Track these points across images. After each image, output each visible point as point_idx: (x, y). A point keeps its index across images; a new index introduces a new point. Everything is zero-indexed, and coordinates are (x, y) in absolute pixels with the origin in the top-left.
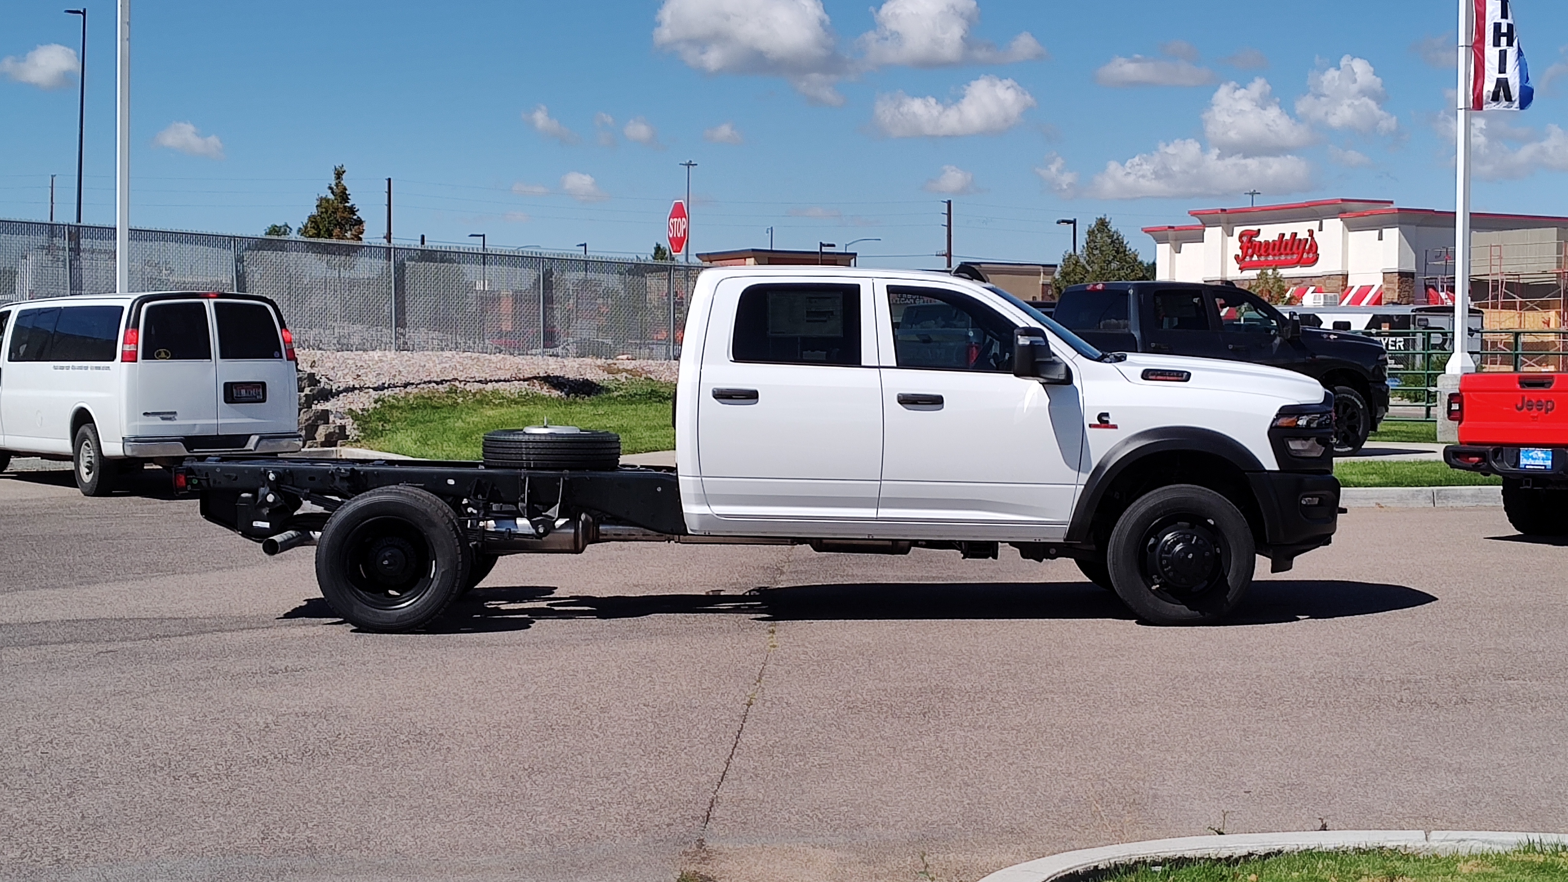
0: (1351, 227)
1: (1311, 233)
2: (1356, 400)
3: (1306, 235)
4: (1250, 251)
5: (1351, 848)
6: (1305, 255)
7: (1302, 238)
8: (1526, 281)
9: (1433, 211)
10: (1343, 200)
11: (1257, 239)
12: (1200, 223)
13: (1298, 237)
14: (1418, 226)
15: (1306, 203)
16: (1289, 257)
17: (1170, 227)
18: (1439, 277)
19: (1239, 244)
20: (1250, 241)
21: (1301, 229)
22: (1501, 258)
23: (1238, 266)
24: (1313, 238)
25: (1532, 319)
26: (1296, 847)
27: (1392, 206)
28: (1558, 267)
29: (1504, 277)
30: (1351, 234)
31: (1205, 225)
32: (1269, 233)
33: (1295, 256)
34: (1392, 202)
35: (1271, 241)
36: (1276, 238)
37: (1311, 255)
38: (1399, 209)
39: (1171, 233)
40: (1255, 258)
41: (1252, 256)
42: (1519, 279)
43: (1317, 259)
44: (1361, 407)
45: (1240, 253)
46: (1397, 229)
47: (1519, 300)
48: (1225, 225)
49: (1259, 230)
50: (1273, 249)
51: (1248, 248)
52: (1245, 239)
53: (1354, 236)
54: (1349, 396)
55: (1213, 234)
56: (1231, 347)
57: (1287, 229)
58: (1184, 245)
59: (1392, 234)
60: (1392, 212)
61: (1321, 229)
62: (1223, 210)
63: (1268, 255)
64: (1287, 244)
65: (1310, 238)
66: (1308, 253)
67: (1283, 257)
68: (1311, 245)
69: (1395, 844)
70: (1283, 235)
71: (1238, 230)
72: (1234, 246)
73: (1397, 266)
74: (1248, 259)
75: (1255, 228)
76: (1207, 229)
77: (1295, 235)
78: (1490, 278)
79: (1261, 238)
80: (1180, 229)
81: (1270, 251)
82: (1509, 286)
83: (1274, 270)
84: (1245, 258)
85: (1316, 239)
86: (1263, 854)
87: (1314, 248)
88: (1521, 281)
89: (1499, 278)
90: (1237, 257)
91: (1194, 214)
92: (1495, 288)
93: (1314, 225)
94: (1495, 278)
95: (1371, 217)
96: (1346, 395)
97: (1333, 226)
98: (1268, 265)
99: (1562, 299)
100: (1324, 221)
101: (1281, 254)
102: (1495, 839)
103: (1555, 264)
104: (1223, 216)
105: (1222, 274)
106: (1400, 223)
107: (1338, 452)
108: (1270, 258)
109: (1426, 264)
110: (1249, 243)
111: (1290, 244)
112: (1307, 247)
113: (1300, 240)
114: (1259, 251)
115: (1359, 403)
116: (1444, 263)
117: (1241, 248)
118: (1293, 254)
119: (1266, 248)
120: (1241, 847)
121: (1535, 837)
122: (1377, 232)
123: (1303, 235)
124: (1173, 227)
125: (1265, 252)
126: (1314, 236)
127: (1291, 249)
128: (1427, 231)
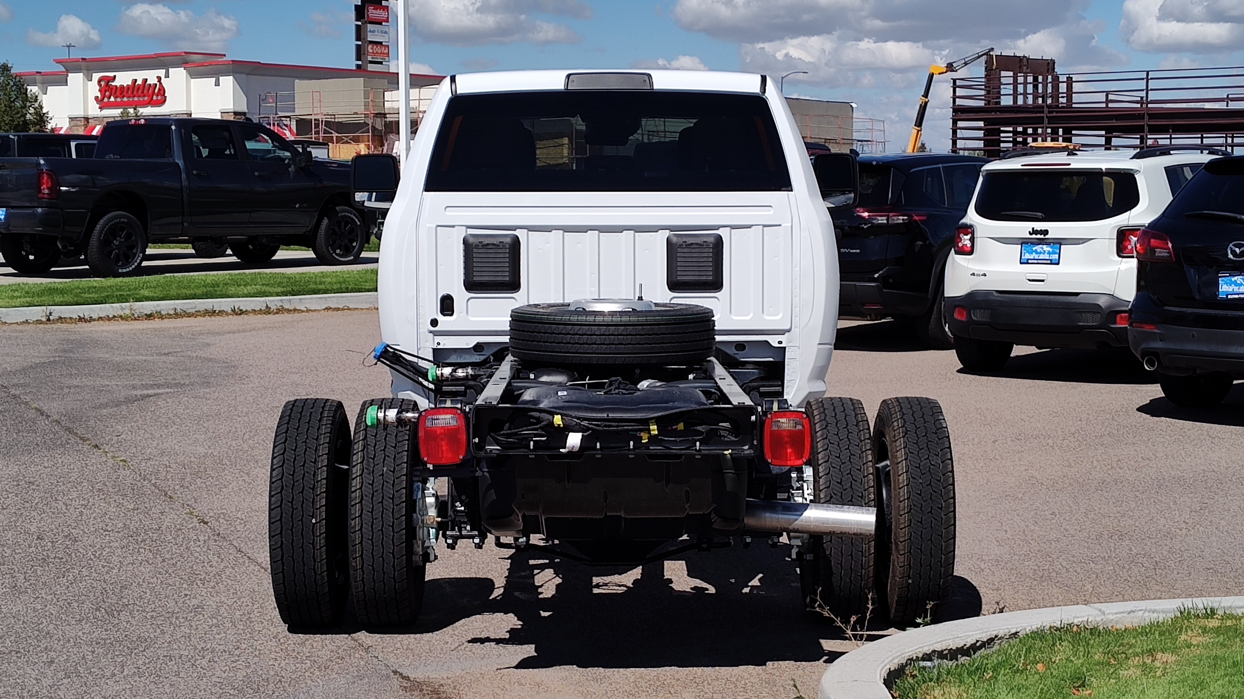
0: (193, 75)
1: (159, 79)
2: (354, 218)
3: (156, 81)
4: (107, 94)
5: (1048, 627)
6: (155, 98)
7: (152, 83)
8: (340, 120)
9: (259, 63)
10: (186, 53)
11: (113, 84)
12: (64, 70)
13: (148, 82)
14: (248, 74)
15: (155, 54)
16: (141, 99)
17: (37, 72)
18: (271, 116)
19: (98, 88)
20: (107, 84)
21: (151, 76)
22: (320, 101)
23: (98, 106)
24: (161, 83)
25: (346, 151)
26: (1008, 631)
27: (225, 59)
28: (365, 109)
29: (324, 117)
30: (192, 80)
31: (68, 71)
32: (123, 79)
33: (146, 98)
34: (225, 55)
35: (125, 85)
36: (130, 83)
37: (159, 98)
38: (233, 61)
39: (38, 77)
40: (112, 99)
41: (109, 98)
42: (335, 118)
43: (165, 100)
44: (359, 223)
45: (99, 95)
46: (231, 77)
47: (335, 135)
48: (85, 72)
49: (115, 76)
50: (127, 92)
51: (106, 91)
52: (103, 83)
53: (196, 83)
54: (349, 215)
55: (76, 78)
56: (256, 174)
57: (140, 76)
58: (49, 88)
59: (228, 81)
60: (227, 63)
61: (167, 76)
62: (83, 59)
63: (123, 97)
64: (139, 88)
65: (158, 84)
66: (157, 96)
67: (136, 99)
68: (159, 89)
69: (1080, 620)
70: (136, 80)
71: (96, 76)
72: (94, 89)
73: (232, 107)
74: (106, 100)
75: (111, 74)
76: (70, 74)
77: (145, 80)
78: (313, 117)
79: (116, 83)
80: (46, 74)
81: (125, 93)
82: (328, 123)
83: (135, 109)
84: (103, 99)
85: (163, 85)
86: (985, 640)
87: (162, 91)
88: (336, 120)
89: (319, 117)
90: (96, 98)
91: (58, 62)
92: (317, 126)
93: (161, 73)
94: (316, 117)
95: (210, 67)
96: (346, 214)
97: (178, 74)
98: (129, 104)
99: (370, 134)
100: (170, 69)
101: (134, 96)
102: (1157, 608)
103: (363, 107)
104: (83, 64)
105: (84, 112)
106: (233, 72)
107: (342, 261)
108: (125, 99)
109: (260, 106)
110: (106, 86)
111: (141, 88)
112: (156, 91)
113: (150, 85)
114: (115, 93)
115: (357, 220)
116: (274, 105)
117: (99, 91)
118: (144, 96)
119: (122, 91)
120: (969, 636)
121: (1188, 603)
122: (214, 79)
123: (153, 80)
124: (40, 73)
125: (121, 94)
126: (162, 81)
127: (143, 92)
128: (256, 79)
